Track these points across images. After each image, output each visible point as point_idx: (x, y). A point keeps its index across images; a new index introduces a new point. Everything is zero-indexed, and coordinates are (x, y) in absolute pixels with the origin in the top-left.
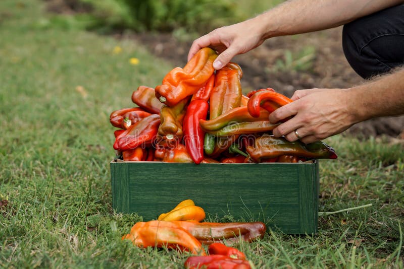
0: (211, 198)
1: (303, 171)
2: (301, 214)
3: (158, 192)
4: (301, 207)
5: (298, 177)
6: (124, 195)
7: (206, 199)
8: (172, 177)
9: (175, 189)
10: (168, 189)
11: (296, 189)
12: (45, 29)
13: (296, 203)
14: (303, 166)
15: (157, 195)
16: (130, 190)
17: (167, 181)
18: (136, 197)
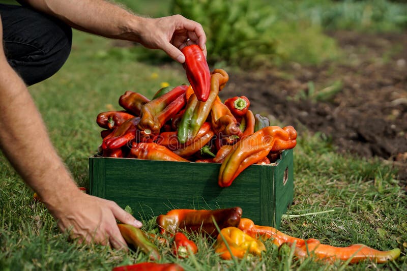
0: (180, 194)
1: (265, 172)
2: (262, 214)
3: (131, 187)
4: (262, 207)
5: (260, 178)
6: (101, 188)
7: (174, 195)
8: (144, 173)
9: (147, 184)
10: (140, 184)
11: (258, 189)
12: (103, 59)
13: (257, 203)
14: (265, 168)
15: (130, 190)
16: (105, 184)
17: (140, 177)
18: (112, 190)
